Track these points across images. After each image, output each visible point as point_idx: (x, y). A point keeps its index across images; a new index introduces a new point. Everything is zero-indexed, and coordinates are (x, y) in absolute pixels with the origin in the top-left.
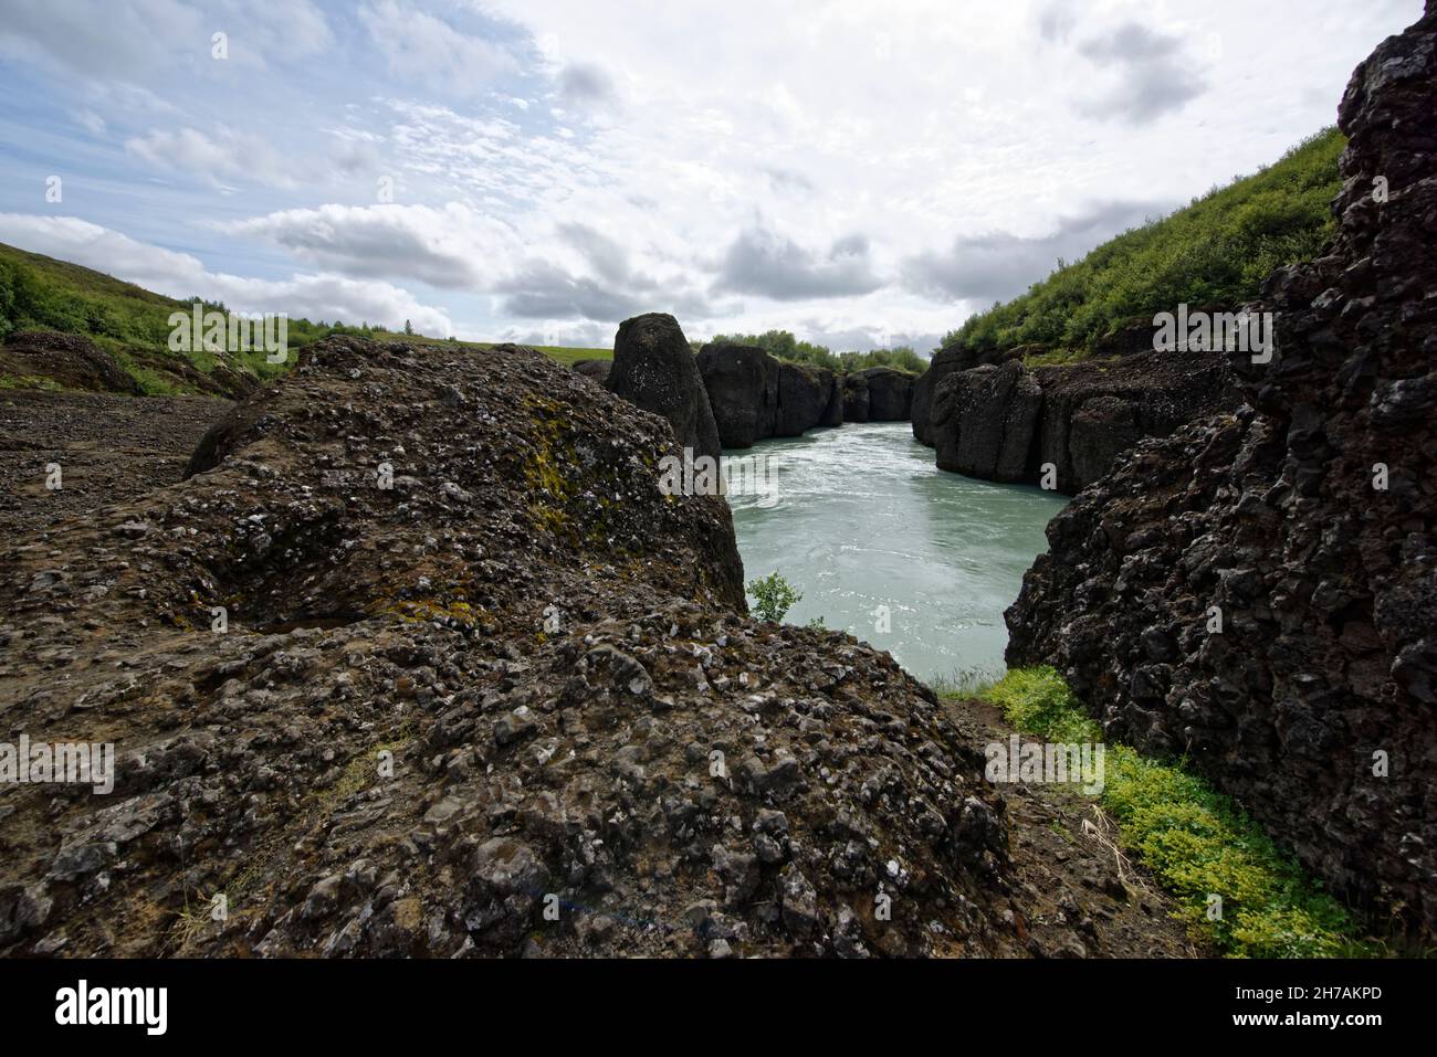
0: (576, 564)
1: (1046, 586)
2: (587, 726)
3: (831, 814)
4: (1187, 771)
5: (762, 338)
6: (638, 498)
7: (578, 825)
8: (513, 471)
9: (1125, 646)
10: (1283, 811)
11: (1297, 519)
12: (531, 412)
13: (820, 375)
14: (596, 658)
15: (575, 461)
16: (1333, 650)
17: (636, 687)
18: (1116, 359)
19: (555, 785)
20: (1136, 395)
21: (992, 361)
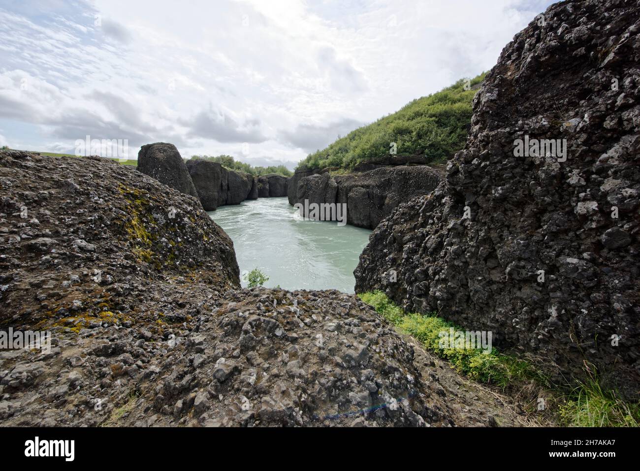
0: (162, 278)
1: (369, 259)
2: (263, 358)
3: (384, 364)
4: (438, 317)
5: (218, 159)
6: (190, 239)
7: (291, 407)
8: (119, 230)
9: (410, 277)
10: (472, 322)
11: (471, 229)
12: (124, 196)
13: (247, 176)
14: (254, 323)
15: (153, 222)
16: (485, 268)
17: (279, 332)
18: (360, 173)
19: (266, 393)
20: (367, 187)
21: (318, 173)
